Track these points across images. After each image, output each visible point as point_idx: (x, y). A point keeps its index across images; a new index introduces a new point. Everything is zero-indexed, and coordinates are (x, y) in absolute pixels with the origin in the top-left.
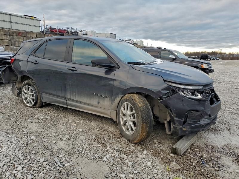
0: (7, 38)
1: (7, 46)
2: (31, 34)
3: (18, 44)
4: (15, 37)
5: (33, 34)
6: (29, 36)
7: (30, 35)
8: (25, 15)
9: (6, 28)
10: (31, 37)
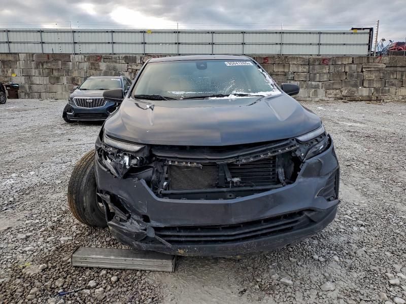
0: (305, 70)
1: (302, 82)
2: (344, 59)
3: (319, 79)
4: (317, 67)
5: (347, 59)
6: (340, 63)
7: (342, 61)
8: (353, 29)
9: (311, 55)
10: (342, 64)
